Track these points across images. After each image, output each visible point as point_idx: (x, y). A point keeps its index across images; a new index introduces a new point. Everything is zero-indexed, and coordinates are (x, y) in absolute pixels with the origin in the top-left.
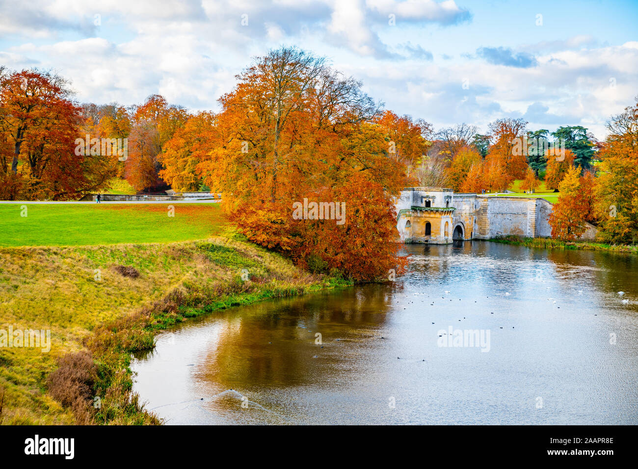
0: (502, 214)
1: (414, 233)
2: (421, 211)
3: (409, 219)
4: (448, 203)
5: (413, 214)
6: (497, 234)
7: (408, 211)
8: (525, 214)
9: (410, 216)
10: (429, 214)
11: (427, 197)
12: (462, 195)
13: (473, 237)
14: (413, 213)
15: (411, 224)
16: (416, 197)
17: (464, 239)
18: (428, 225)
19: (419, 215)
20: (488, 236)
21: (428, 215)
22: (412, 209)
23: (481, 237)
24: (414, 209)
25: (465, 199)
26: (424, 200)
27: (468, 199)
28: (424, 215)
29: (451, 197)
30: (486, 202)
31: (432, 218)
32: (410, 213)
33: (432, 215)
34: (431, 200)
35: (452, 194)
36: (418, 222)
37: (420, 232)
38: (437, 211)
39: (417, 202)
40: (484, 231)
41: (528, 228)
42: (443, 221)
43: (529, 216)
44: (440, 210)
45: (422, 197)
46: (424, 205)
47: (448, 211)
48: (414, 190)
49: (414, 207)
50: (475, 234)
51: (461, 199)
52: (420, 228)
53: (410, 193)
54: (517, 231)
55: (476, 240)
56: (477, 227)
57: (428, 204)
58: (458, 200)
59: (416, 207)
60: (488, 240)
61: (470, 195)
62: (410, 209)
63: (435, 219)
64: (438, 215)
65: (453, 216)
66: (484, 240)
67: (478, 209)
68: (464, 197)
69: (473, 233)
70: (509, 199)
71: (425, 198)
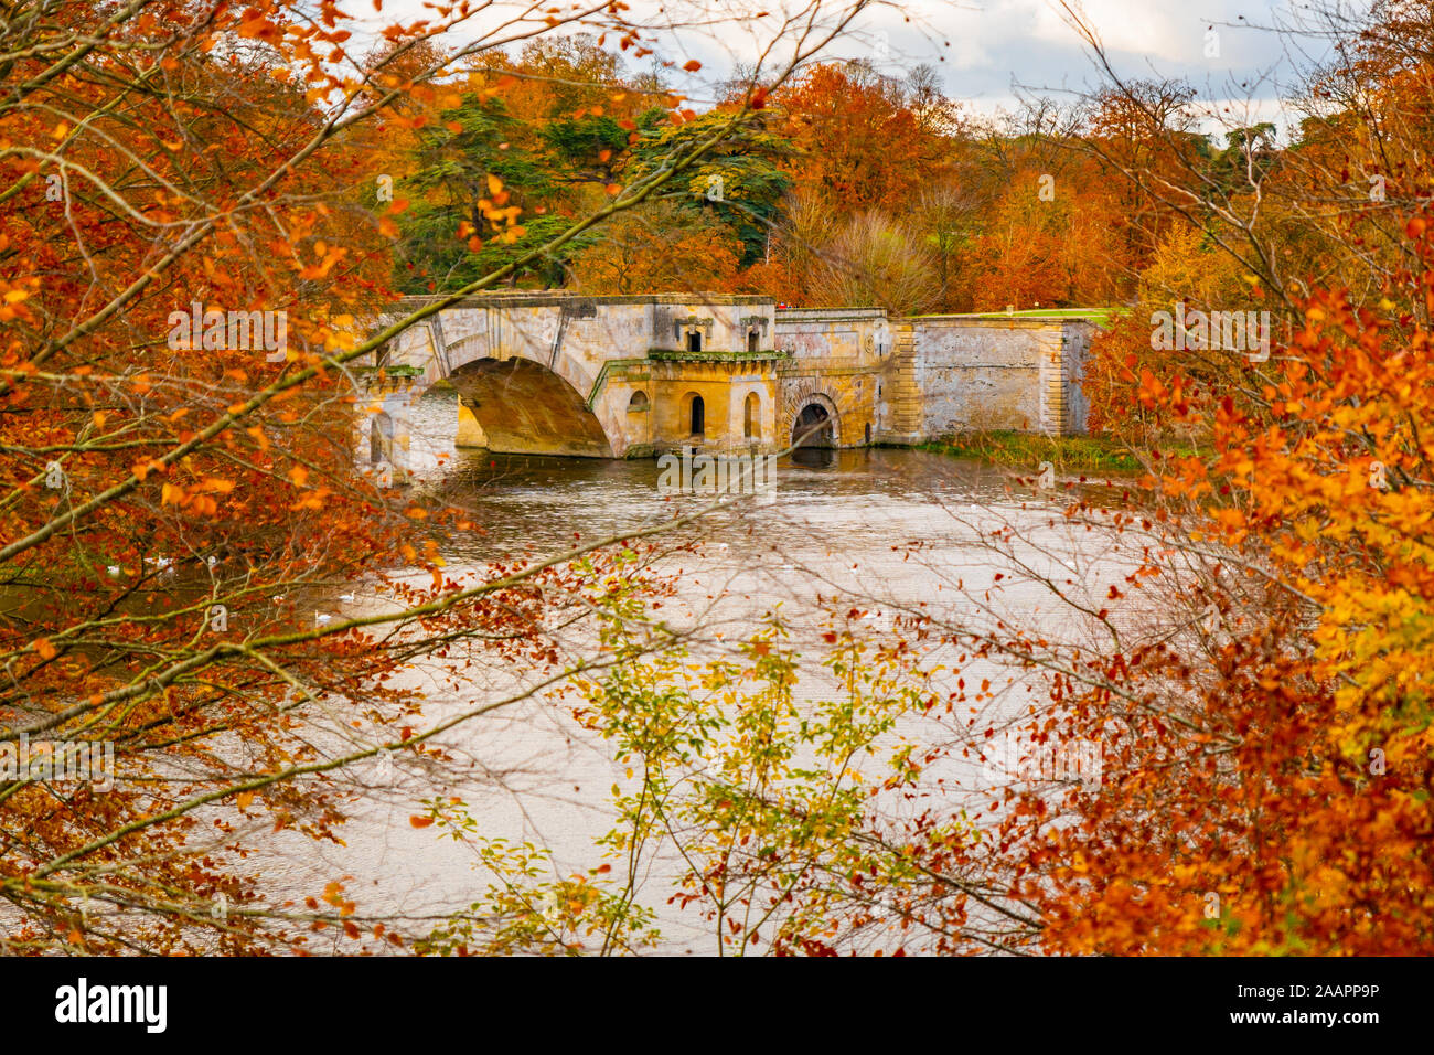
0: (965, 369)
1: (660, 428)
2: (675, 362)
3: (641, 386)
4: (753, 337)
5: (654, 374)
6: (951, 427)
7: (637, 363)
8: (1032, 368)
9: (645, 378)
10: (699, 370)
11: (692, 321)
12: (823, 314)
13: (873, 439)
14: (656, 368)
15: (652, 401)
16: (661, 324)
17: (837, 443)
18: (698, 404)
19: (671, 374)
20: (916, 435)
21: (694, 375)
22: (651, 358)
23: (897, 437)
24: (658, 357)
25: (837, 327)
26: (683, 330)
27: (847, 327)
28: (684, 375)
29: (764, 321)
30: (907, 335)
31: (705, 383)
32: (646, 370)
33: (706, 375)
34: (701, 330)
35: (769, 311)
36: (669, 396)
37: (675, 423)
38: (717, 362)
39: (664, 338)
40: (906, 420)
41: (1043, 407)
42: (738, 394)
43: (1044, 373)
44: (725, 358)
45: (678, 323)
46: (682, 345)
47: (751, 361)
48: (655, 303)
49: (657, 350)
50: (879, 430)
51: (820, 328)
52: (675, 414)
53: (642, 312)
54: (1012, 418)
55: (884, 446)
56: (885, 409)
57: (695, 342)
58: (805, 328)
59: (663, 351)
60: (918, 447)
61: (856, 314)
62: (645, 356)
63: (713, 386)
64: (721, 375)
65: (774, 376)
66: (904, 447)
67: (886, 356)
68: (831, 322)
69: (874, 428)
70: (985, 324)
71: (686, 323)
